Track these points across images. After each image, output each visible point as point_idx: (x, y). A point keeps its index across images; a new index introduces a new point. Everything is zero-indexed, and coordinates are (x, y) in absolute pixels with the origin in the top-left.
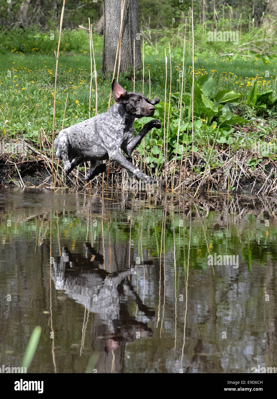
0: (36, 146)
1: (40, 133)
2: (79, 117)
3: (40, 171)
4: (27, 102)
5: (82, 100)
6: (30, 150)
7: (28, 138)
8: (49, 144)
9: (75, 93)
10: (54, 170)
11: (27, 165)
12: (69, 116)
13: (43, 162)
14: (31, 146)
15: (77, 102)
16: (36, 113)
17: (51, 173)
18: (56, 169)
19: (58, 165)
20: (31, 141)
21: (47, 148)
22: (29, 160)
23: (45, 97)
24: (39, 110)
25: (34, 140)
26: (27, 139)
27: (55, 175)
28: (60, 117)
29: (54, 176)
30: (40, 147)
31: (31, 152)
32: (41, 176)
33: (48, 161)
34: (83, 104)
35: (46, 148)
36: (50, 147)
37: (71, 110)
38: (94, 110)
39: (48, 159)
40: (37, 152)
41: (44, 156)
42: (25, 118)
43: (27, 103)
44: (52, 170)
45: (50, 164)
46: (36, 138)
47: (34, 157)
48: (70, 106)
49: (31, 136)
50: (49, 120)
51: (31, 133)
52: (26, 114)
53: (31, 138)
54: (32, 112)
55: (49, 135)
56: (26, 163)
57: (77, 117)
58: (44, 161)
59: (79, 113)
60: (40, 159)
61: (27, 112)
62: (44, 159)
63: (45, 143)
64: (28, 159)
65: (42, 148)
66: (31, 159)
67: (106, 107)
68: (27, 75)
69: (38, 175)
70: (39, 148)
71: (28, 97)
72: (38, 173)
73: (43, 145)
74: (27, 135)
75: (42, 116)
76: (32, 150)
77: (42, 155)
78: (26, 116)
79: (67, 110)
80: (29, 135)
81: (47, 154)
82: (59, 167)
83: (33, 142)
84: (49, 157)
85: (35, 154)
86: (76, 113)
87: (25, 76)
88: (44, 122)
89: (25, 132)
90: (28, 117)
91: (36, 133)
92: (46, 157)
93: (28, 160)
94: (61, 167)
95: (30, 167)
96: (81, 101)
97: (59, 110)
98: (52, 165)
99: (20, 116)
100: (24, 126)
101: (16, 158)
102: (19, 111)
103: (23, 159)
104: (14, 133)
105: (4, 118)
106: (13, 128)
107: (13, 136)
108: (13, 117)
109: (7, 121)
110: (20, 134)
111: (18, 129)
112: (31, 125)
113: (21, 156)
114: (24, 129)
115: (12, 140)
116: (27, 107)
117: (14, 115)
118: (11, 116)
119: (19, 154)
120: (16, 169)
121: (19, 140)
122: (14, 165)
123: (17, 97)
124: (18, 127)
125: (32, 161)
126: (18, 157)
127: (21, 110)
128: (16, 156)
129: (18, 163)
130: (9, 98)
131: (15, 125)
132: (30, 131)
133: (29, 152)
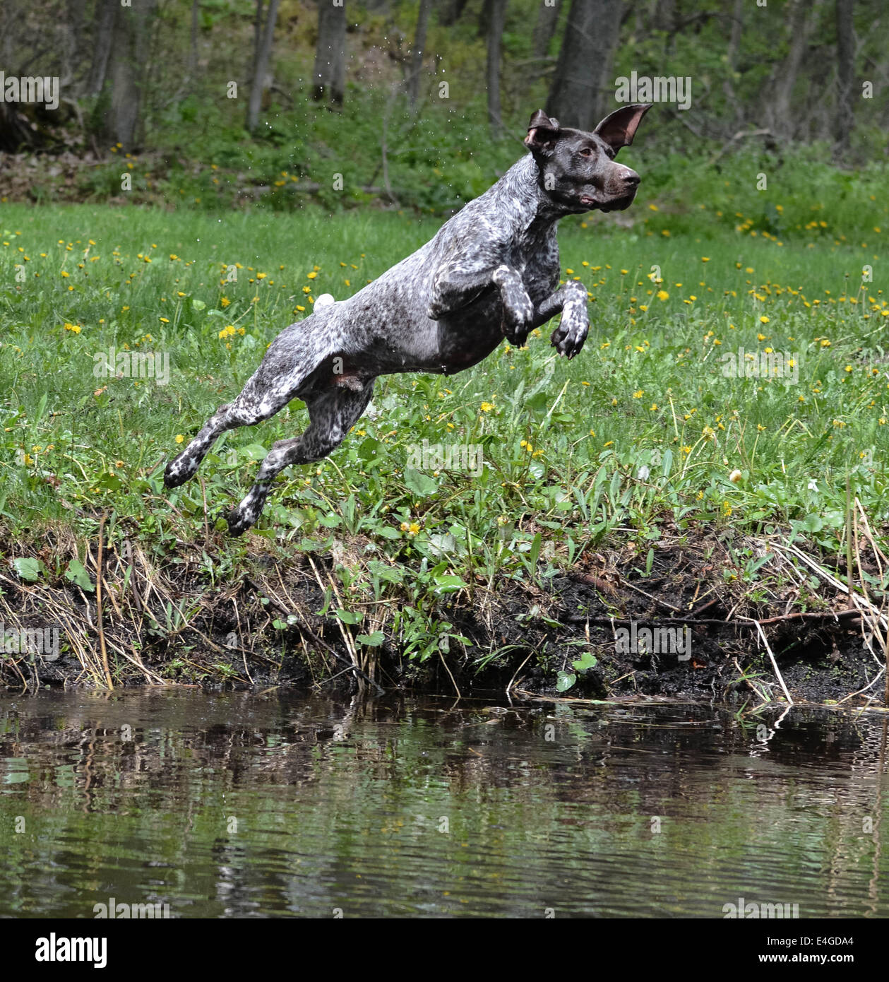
0: (833, 562)
1: (848, 518)
3: (843, 650)
4: (803, 411)
6: (813, 578)
7: (805, 533)
8: (879, 557)
11: (800, 628)
13: (855, 619)
14: (817, 561)
16: (834, 448)
17: (882, 659)
20: (815, 545)
21: (873, 572)
22: (808, 610)
23: (864, 395)
24: (846, 440)
25: (827, 544)
26: (802, 539)
30: (848, 567)
31: (814, 584)
32: (847, 669)
33: (875, 618)
35: (867, 570)
36: (883, 569)
39: (873, 609)
40: (835, 582)
41: (861, 600)
42: (798, 465)
43: (802, 412)
44: (885, 649)
45: (881, 627)
46: (835, 534)
47: (826, 602)
49: (817, 529)
50: (880, 476)
51: (817, 517)
52: (801, 451)
53: (819, 535)
54: (821, 444)
56: (796, 620)
58: (858, 615)
60: (845, 609)
61: (804, 445)
62: (859, 608)
63: (867, 553)
64: (804, 608)
65: (855, 569)
66: (814, 606)
68: (804, 316)
69: (838, 663)
70: (843, 571)
71: (807, 392)
72: (836, 655)
73: (857, 559)
74: (804, 525)
75: (854, 461)
76: (818, 576)
77: (854, 595)
78: (799, 460)
80: (812, 525)
81: (870, 594)
83: (824, 549)
84: (877, 602)
85: (829, 591)
87: (797, 319)
88: (862, 481)
89: (796, 514)
91: (835, 518)
92: (866, 602)
93: (803, 612)
95: (812, 633)
99: (782, 455)
100: (793, 492)
101: (765, 600)
102: (777, 442)
103: (788, 608)
104: (758, 516)
105: (726, 461)
106: (757, 499)
107: (754, 526)
108: (757, 461)
109: (735, 473)
110: (778, 518)
111: (772, 501)
112: (817, 490)
113: (783, 597)
114: (792, 503)
115: (752, 539)
116: (804, 425)
117: (760, 452)
118: (750, 457)
119: (773, 587)
120: (762, 642)
121: (776, 539)
122: (754, 627)
123: (770, 391)
124: (772, 496)
125: (819, 614)
126: (770, 598)
127: (784, 436)
128: (764, 596)
129: (771, 620)
130: (741, 392)
131: (761, 487)
132: (813, 510)
133: (807, 583)
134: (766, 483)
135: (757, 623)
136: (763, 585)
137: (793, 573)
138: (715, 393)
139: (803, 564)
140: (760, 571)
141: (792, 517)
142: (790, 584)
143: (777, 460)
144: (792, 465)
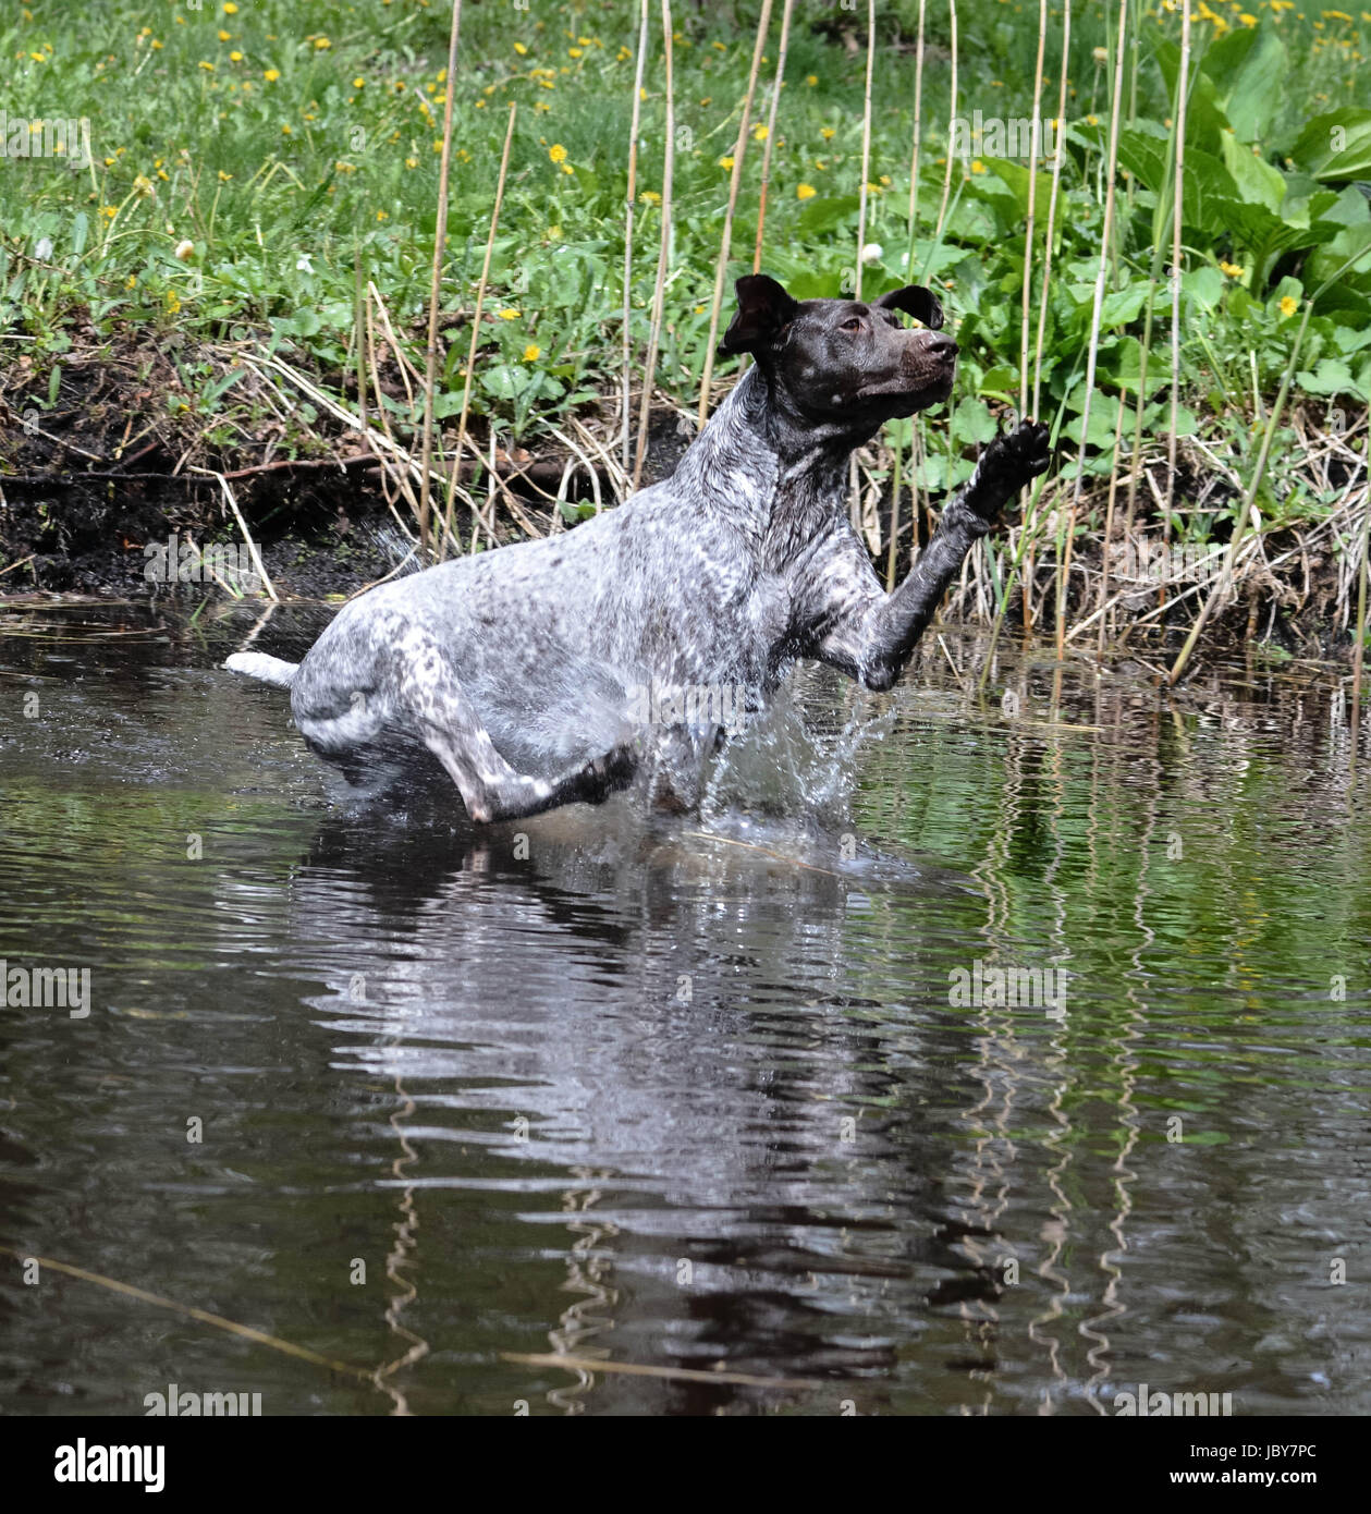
0: (337, 382)
1: (359, 313)
2: (566, 233)
3: (353, 516)
4: (290, 149)
5: (583, 142)
6: (306, 406)
7: (294, 338)
8: (409, 373)
9: (543, 103)
10: (432, 513)
11: (286, 484)
12: (514, 228)
13: (373, 470)
14: (312, 380)
15: (557, 152)
16: (339, 205)
17: (416, 531)
18: (443, 508)
19: (453, 489)
20: (309, 356)
21: (399, 396)
22: (301, 456)
23: (384, 123)
24: (356, 193)
25: (328, 353)
26: (289, 346)
28: (467, 231)
29: (428, 544)
30: (361, 389)
31: (308, 415)
32: (362, 546)
33: (402, 466)
34: (587, 165)
35: (391, 395)
36: (414, 392)
37: (525, 197)
38: (648, 198)
39: (400, 453)
40: (340, 413)
41: (381, 439)
42: (281, 234)
43: (288, 150)
44: (419, 515)
45: (413, 482)
46: (340, 338)
47: (327, 444)
48: (521, 176)
49: (311, 331)
50: (410, 249)
51: (310, 313)
52: (286, 211)
53: (316, 340)
54: (318, 199)
55: (407, 328)
56: (281, 473)
57: (555, 234)
58: (377, 463)
59: (569, 212)
60: (356, 454)
61: (292, 202)
62: (379, 452)
63: (389, 367)
64: (294, 453)
65: (371, 393)
66: (309, 450)
69: (347, 538)
70: (352, 395)
71: (296, 120)
72: (344, 525)
73: (374, 377)
74: (291, 326)
75: (369, 225)
76: (314, 403)
77: (370, 432)
78: (283, 224)
79: (504, 192)
80: (303, 324)
81: (396, 430)
82: (458, 502)
83: (323, 363)
84: (405, 441)
85: (332, 426)
86: (553, 214)
87: (280, 7)
88: (381, 256)
89: (279, 308)
91: (339, 314)
92: (389, 442)
93: (292, 460)
94: (469, 501)
95: (306, 492)
96: (579, 147)
97: (463, 192)
98: (424, 491)
99: (256, 218)
100: (273, 274)
101: (233, 443)
102: (250, 197)
103: (269, 453)
104: (220, 313)
105: (170, 228)
106: (219, 286)
107: (215, 329)
108: (218, 227)
109: (185, 246)
110: (251, 316)
111: (242, 289)
112: (311, 271)
113: (260, 436)
114: (273, 291)
115: (211, 348)
116: (292, 172)
117: (222, 214)
118: (207, 221)
119: (245, 422)
120: (229, 507)
121: (248, 347)
122: (217, 485)
123: (238, 118)
124: (241, 281)
125: (317, 463)
126: (241, 438)
127: (260, 189)
128: (232, 436)
129: (243, 472)
130: (194, 121)
131: (225, 268)
132: (306, 303)
133: (298, 415)
134: (232, 261)
135: (221, 478)
136: (229, 419)
137: (276, 400)
138: (153, 124)
139: (290, 385)
140: (225, 398)
141: (273, 313)
142: (270, 417)
143: (249, 226)
144: (273, 232)
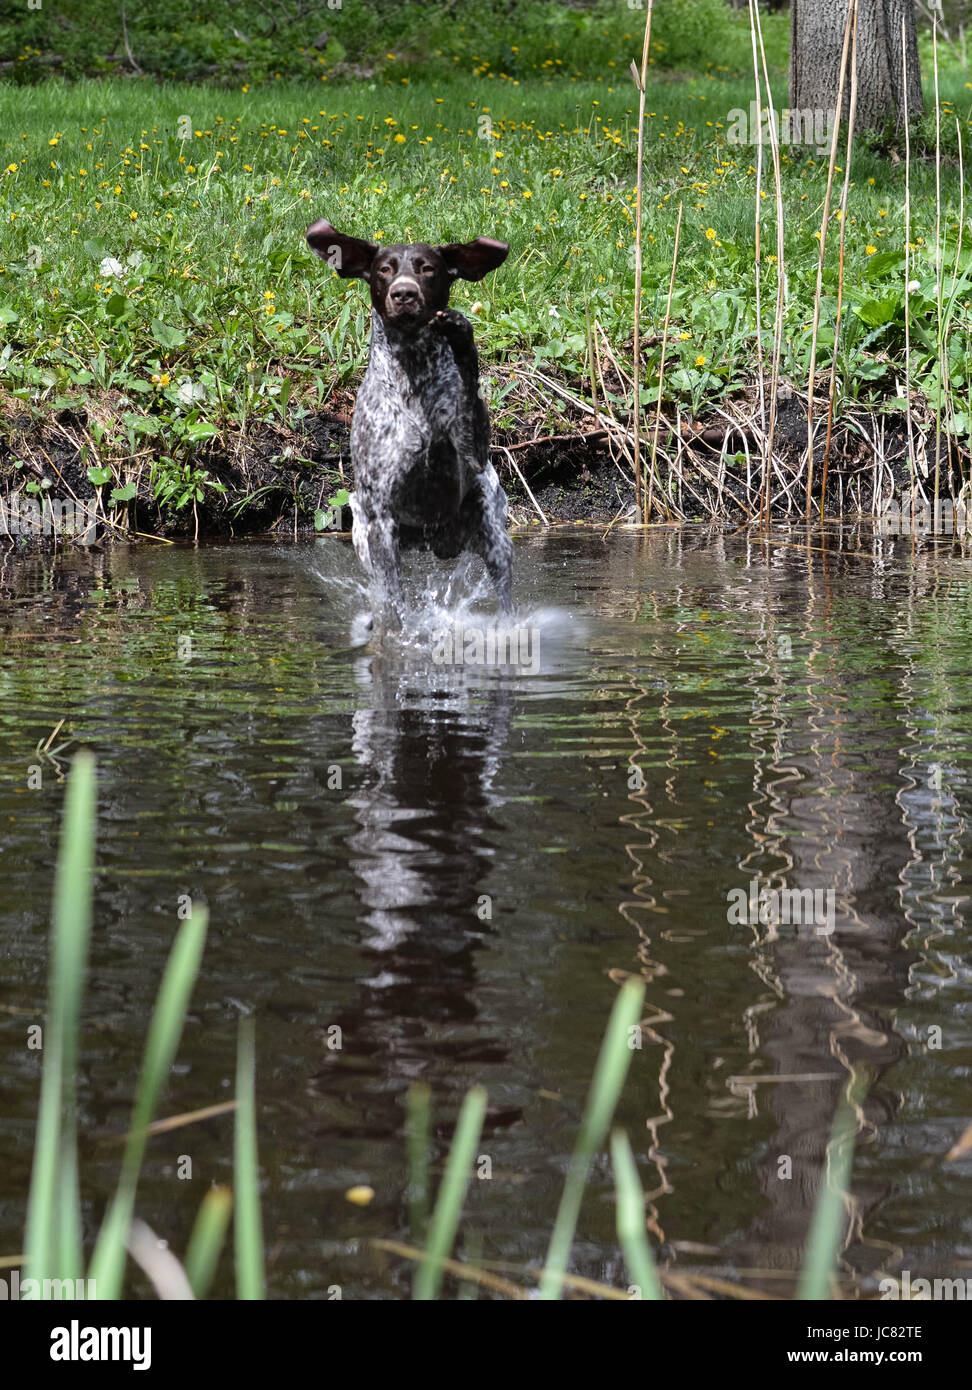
0: (578, 385)
1: (590, 341)
2: (719, 284)
3: (593, 469)
4: (540, 239)
5: (727, 227)
6: (559, 401)
7: (549, 359)
8: (623, 377)
9: (701, 203)
10: (642, 465)
11: (549, 451)
12: (686, 282)
13: (604, 439)
14: (562, 385)
15: (711, 234)
16: (573, 274)
17: (632, 477)
18: (649, 461)
19: (655, 449)
20: (559, 370)
21: (618, 392)
22: (556, 434)
23: (600, 221)
24: (585, 265)
25: (571, 367)
26: (546, 364)
27: (644, 482)
28: (656, 286)
29: (642, 486)
30: (593, 389)
31: (560, 407)
32: (598, 488)
33: (622, 436)
34: (731, 241)
35: (612, 391)
36: (627, 389)
37: (691, 263)
38: (769, 260)
39: (620, 428)
40: (581, 404)
41: (608, 420)
42: (538, 294)
43: (540, 242)
44: (634, 466)
45: (629, 445)
46: (578, 357)
47: (573, 424)
48: (689, 250)
49: (560, 354)
50: (620, 299)
51: (558, 342)
52: (540, 279)
53: (562, 359)
54: (558, 271)
55: (620, 349)
56: (545, 444)
57: (712, 285)
58: (606, 435)
59: (720, 270)
60: (592, 430)
61: (544, 273)
62: (606, 428)
63: (610, 374)
64: (552, 431)
65: (600, 391)
66: (562, 429)
67: (807, 250)
68: (538, 149)
69: (589, 483)
70: (588, 393)
71: (544, 222)
72: (587, 476)
73: (601, 381)
74: (547, 351)
75: (594, 285)
76: (564, 399)
77: (600, 416)
78: (539, 288)
79: (678, 261)
80: (554, 350)
81: (617, 414)
82: (659, 457)
83: (568, 373)
84: (623, 421)
85: (575, 413)
86: (710, 272)
87: (531, 152)
88: (602, 304)
89: (539, 340)
90: (548, 288)
91: (577, 342)
92: (613, 421)
93: (551, 436)
94: (666, 457)
95: (561, 456)
96: (725, 229)
97: (652, 262)
98: (637, 450)
99: (521, 285)
100: (534, 319)
101: (513, 427)
102: (517, 271)
103: (536, 433)
104: (501, 345)
105: (467, 293)
106: (500, 328)
107: (498, 355)
108: (498, 292)
109: (477, 305)
110: (521, 346)
111: (515, 330)
112: (558, 315)
113: (530, 422)
114: (534, 329)
115: (497, 368)
116: (543, 255)
117: (500, 283)
118: (490, 288)
119: (520, 413)
120: (513, 468)
121: (520, 366)
122: (504, 454)
123: (508, 224)
124: (514, 324)
125: (568, 436)
126: (518, 424)
127: (523, 266)
128: (512, 423)
129: (520, 445)
130: (479, 226)
131: (503, 317)
132: (555, 336)
133: (553, 407)
134: (507, 312)
135: (506, 450)
136: (510, 411)
137: (539, 398)
138: (453, 229)
139: (548, 388)
140: (506, 398)
141: (535, 344)
142: (536, 409)
143: (516, 289)
144: (533, 293)
